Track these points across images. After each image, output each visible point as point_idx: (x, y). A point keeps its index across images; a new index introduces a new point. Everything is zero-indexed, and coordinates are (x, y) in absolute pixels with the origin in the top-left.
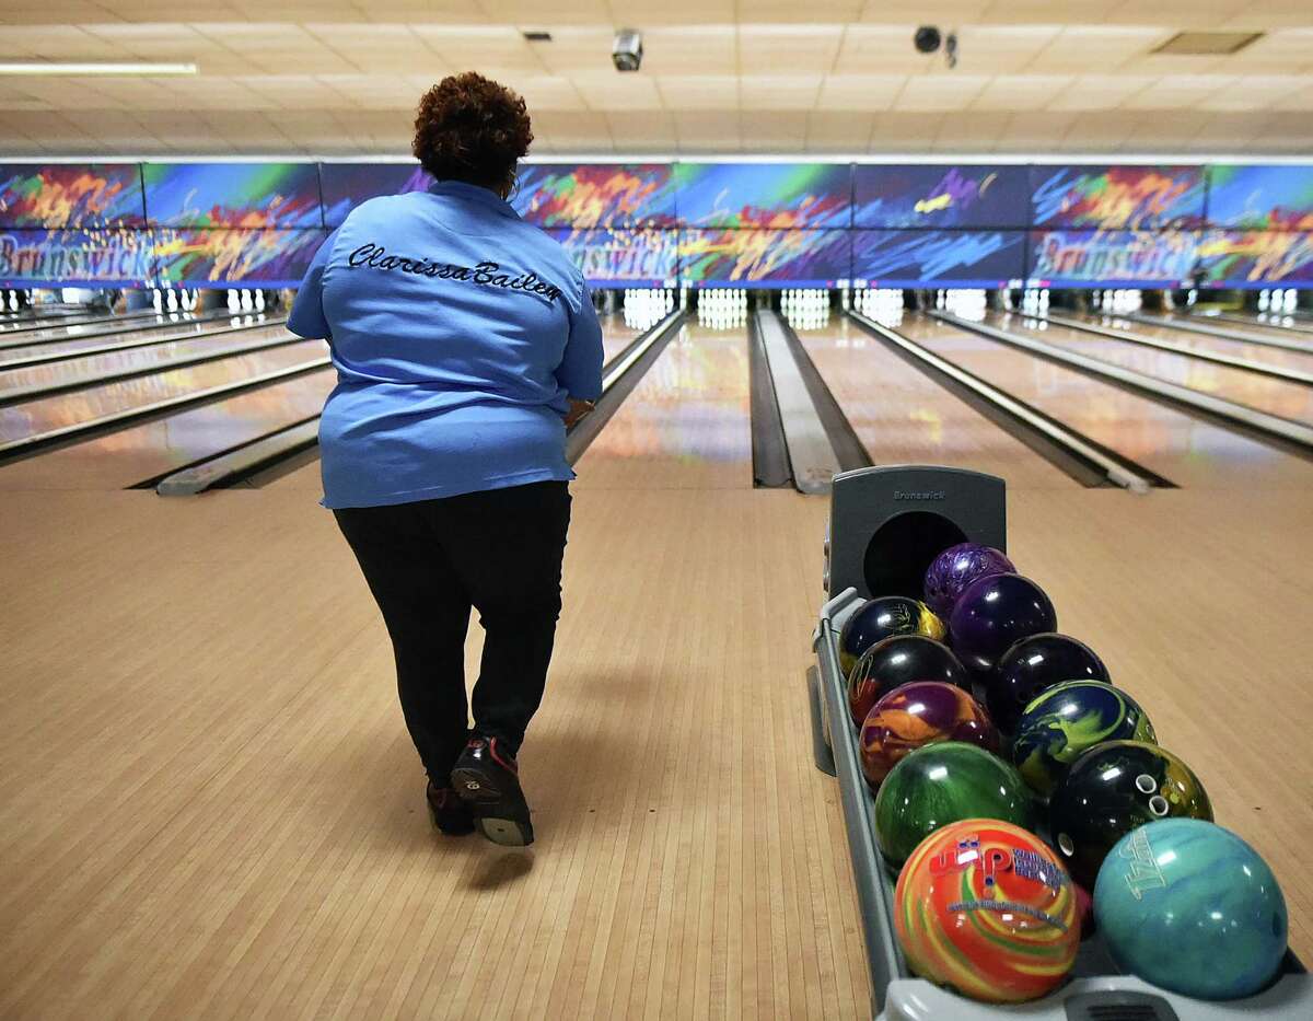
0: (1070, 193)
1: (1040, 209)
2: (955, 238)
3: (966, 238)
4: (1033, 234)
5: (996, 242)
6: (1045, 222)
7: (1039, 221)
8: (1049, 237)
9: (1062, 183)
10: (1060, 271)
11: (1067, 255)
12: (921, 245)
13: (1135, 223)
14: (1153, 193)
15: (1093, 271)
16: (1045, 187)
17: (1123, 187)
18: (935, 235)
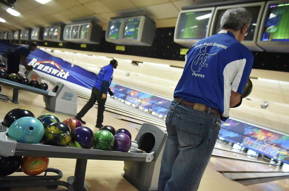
0: (252, 131)
1: (245, 132)
2: (230, 132)
3: (231, 132)
4: (244, 136)
5: (237, 135)
6: (247, 134)
7: (245, 134)
8: (247, 138)
9: (251, 129)
10: (248, 144)
11: (250, 142)
12: (223, 131)
13: (265, 141)
14: (270, 137)
15: (254, 147)
16: (248, 128)
17: (263, 133)
18: (226, 130)
